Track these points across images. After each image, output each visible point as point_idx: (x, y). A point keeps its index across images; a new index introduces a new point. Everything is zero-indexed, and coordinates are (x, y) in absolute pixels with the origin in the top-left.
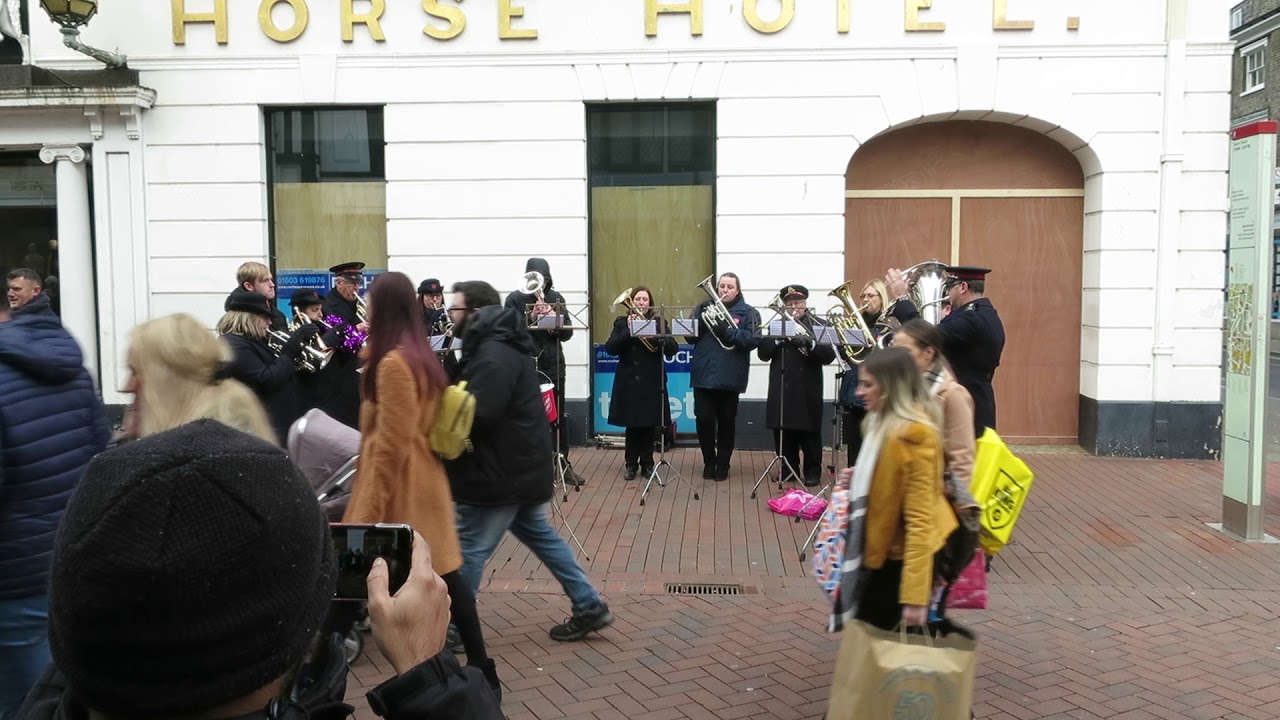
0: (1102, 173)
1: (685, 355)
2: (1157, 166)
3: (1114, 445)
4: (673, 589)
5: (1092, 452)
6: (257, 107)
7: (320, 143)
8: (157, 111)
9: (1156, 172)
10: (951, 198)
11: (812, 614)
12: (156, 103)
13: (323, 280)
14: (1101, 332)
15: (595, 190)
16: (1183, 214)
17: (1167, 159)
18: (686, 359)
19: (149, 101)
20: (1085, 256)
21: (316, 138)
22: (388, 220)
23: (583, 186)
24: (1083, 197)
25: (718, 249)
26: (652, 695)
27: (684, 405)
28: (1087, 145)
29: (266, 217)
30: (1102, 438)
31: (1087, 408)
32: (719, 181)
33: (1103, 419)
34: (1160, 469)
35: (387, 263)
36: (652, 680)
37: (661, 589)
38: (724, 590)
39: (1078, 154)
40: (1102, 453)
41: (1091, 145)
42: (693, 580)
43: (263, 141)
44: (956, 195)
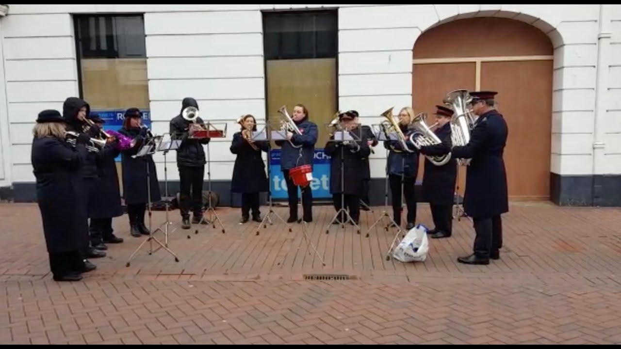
0: (564, 45)
1: (322, 155)
2: (596, 41)
3: (570, 200)
4: (307, 277)
5: (558, 204)
6: (68, 15)
7: (117, 36)
8: (10, 17)
9: (595, 44)
10: (475, 62)
11: (387, 289)
12: (10, 12)
13: (112, 115)
14: (563, 136)
15: (269, 62)
16: (611, 68)
17: (602, 36)
18: (322, 157)
19: (4, 12)
20: (554, 94)
21: (114, 34)
22: (149, 80)
23: (261, 60)
24: (553, 60)
25: (340, 94)
26: (289, 334)
27: (321, 182)
28: (555, 29)
29: (76, 78)
30: (563, 195)
31: (555, 179)
32: (340, 56)
33: (564, 185)
34: (597, 212)
35: (149, 105)
36: (290, 325)
37: (301, 277)
38: (337, 278)
39: (550, 35)
40: (564, 205)
41: (559, 30)
42: (320, 273)
43: (73, 34)
44: (478, 60)
